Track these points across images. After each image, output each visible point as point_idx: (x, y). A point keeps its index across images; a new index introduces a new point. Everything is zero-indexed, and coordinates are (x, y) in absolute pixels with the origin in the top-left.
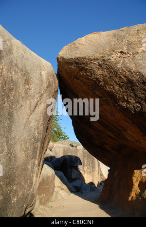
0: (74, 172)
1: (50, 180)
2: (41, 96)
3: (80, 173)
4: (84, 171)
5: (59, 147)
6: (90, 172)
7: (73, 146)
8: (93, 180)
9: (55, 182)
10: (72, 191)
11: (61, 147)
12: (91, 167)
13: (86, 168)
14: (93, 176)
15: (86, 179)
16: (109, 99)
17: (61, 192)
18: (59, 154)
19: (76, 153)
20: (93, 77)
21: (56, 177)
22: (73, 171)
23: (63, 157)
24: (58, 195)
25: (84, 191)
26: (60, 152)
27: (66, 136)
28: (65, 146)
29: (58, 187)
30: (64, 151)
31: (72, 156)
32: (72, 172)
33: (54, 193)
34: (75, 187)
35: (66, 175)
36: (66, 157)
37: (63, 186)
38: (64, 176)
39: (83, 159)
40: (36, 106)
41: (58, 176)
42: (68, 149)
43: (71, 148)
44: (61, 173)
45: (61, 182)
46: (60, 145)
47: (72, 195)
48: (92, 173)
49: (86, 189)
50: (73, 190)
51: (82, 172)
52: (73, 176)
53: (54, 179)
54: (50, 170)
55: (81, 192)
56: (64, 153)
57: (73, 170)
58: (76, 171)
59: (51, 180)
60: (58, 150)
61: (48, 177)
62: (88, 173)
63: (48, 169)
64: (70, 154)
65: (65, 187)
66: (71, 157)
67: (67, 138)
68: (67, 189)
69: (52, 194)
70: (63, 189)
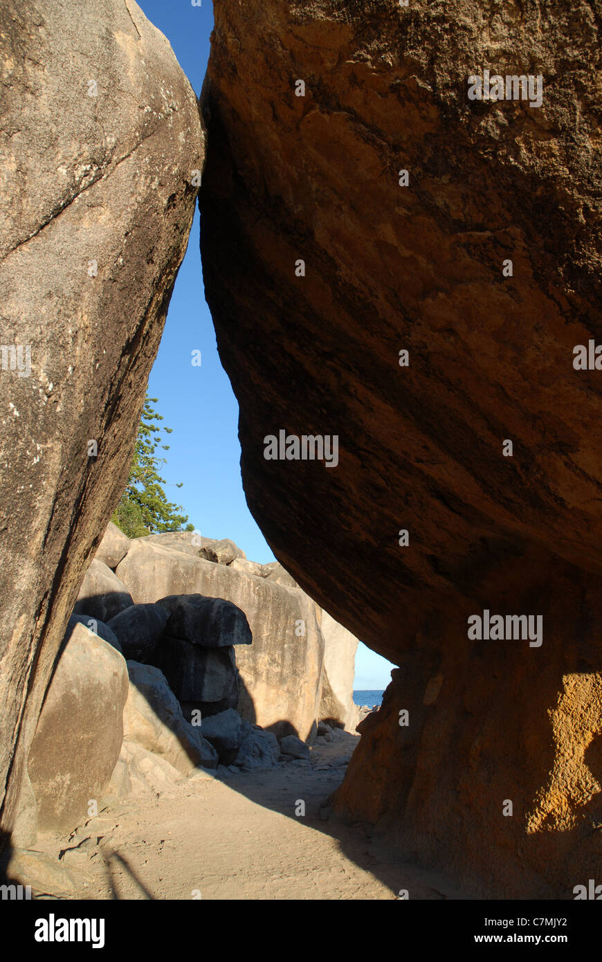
0: (213, 673)
1: (100, 704)
2: (101, 161)
3: (240, 681)
4: (257, 674)
5: (152, 557)
6: (282, 680)
7: (213, 557)
8: (292, 713)
9: (125, 715)
10: (198, 761)
11: (161, 557)
12: (288, 657)
13: (263, 658)
14: (293, 697)
15: (260, 706)
16: (516, 231)
17: (148, 762)
18: (148, 589)
19: (227, 590)
20: (443, 78)
21: (132, 689)
22: (209, 666)
23: (169, 601)
24: (133, 778)
25: (253, 762)
26: (153, 579)
27: (183, 521)
28: (179, 553)
29: (138, 738)
30: (175, 574)
31: (210, 602)
32: (204, 671)
33: (119, 770)
34: (217, 743)
35: (175, 686)
36: (184, 603)
37: (158, 733)
38: (166, 689)
39: (257, 617)
40: (58, 212)
41: (142, 688)
42: (193, 571)
43: (206, 564)
44: (157, 676)
45: (151, 715)
46: (157, 549)
47: (201, 776)
48: (289, 684)
49: (261, 754)
50: (206, 755)
51: (246, 676)
52: (209, 692)
53: (122, 699)
54: (106, 656)
55: (239, 766)
56: (172, 584)
57: (212, 665)
58: (221, 670)
59: (109, 705)
60: (145, 570)
61: (92, 691)
62: (275, 680)
63: (95, 651)
64: (198, 590)
65: (168, 739)
66: (203, 605)
67: (184, 526)
68: (177, 748)
69: (108, 773)
70: (160, 751)
